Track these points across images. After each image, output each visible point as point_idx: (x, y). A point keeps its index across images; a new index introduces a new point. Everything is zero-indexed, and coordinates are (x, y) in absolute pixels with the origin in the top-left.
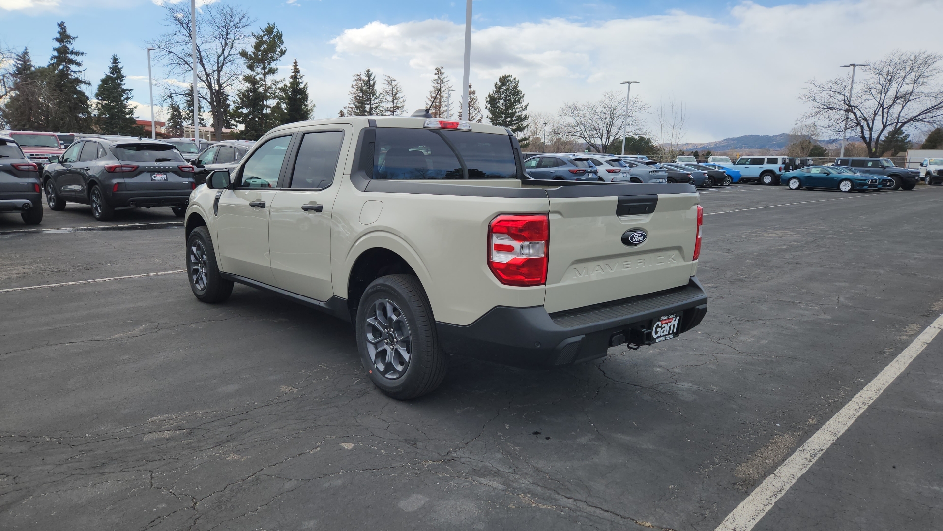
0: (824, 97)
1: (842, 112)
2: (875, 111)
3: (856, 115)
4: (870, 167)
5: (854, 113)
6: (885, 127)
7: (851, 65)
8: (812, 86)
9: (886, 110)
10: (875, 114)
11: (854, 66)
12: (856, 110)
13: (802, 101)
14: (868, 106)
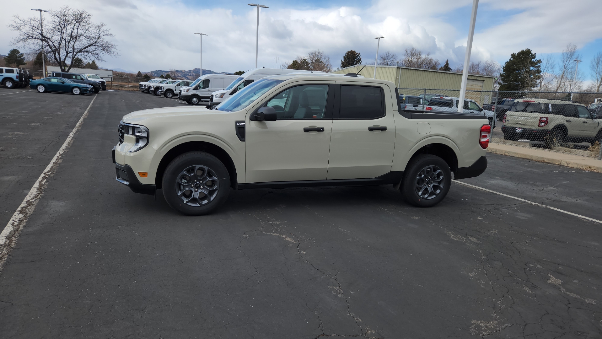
0: (27, 29)
1: (40, 41)
2: (59, 43)
3: (49, 44)
4: (74, 79)
5: (48, 43)
6: (67, 53)
7: (39, 10)
8: (17, 20)
9: (67, 43)
10: (60, 45)
11: (41, 11)
12: (48, 40)
13: (11, 29)
14: (56, 38)
